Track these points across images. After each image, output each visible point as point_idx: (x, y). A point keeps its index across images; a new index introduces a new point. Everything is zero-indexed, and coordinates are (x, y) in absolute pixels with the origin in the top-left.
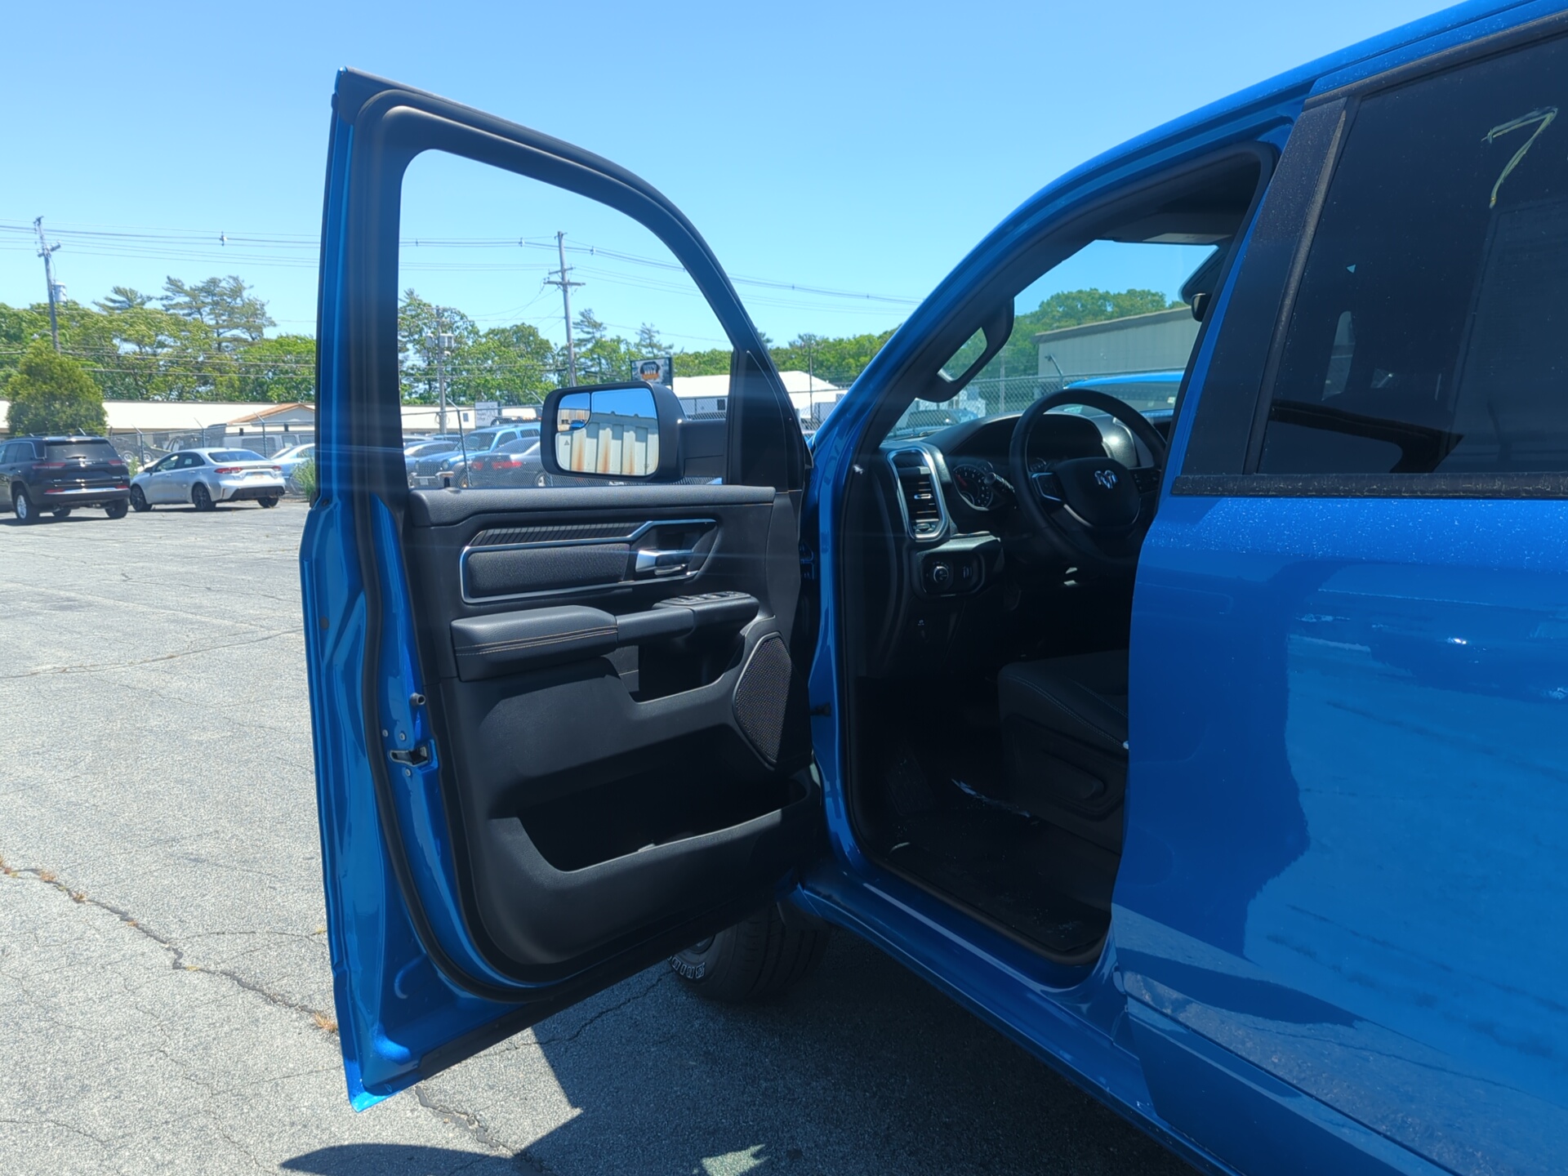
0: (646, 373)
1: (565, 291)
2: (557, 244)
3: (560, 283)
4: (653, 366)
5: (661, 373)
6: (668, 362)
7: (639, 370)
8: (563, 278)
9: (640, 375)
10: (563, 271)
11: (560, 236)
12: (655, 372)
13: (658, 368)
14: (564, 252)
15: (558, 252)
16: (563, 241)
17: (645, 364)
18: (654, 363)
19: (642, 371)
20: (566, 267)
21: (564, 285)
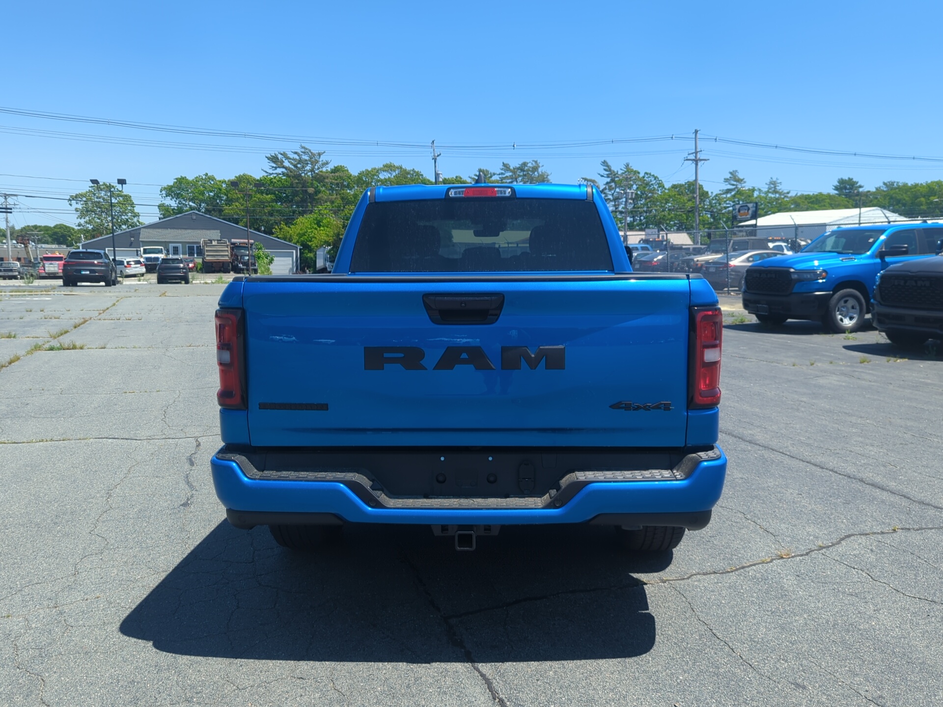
0: (741, 212)
1: (697, 165)
2: (694, 137)
3: (694, 160)
4: (746, 208)
5: (750, 212)
6: (755, 205)
7: (737, 210)
8: (696, 157)
9: (737, 213)
10: (696, 153)
11: (696, 132)
12: (746, 211)
13: (749, 209)
14: (698, 142)
15: (694, 142)
16: (698, 135)
17: (741, 206)
18: (747, 206)
19: (739, 211)
20: (698, 150)
21: (696, 161)
